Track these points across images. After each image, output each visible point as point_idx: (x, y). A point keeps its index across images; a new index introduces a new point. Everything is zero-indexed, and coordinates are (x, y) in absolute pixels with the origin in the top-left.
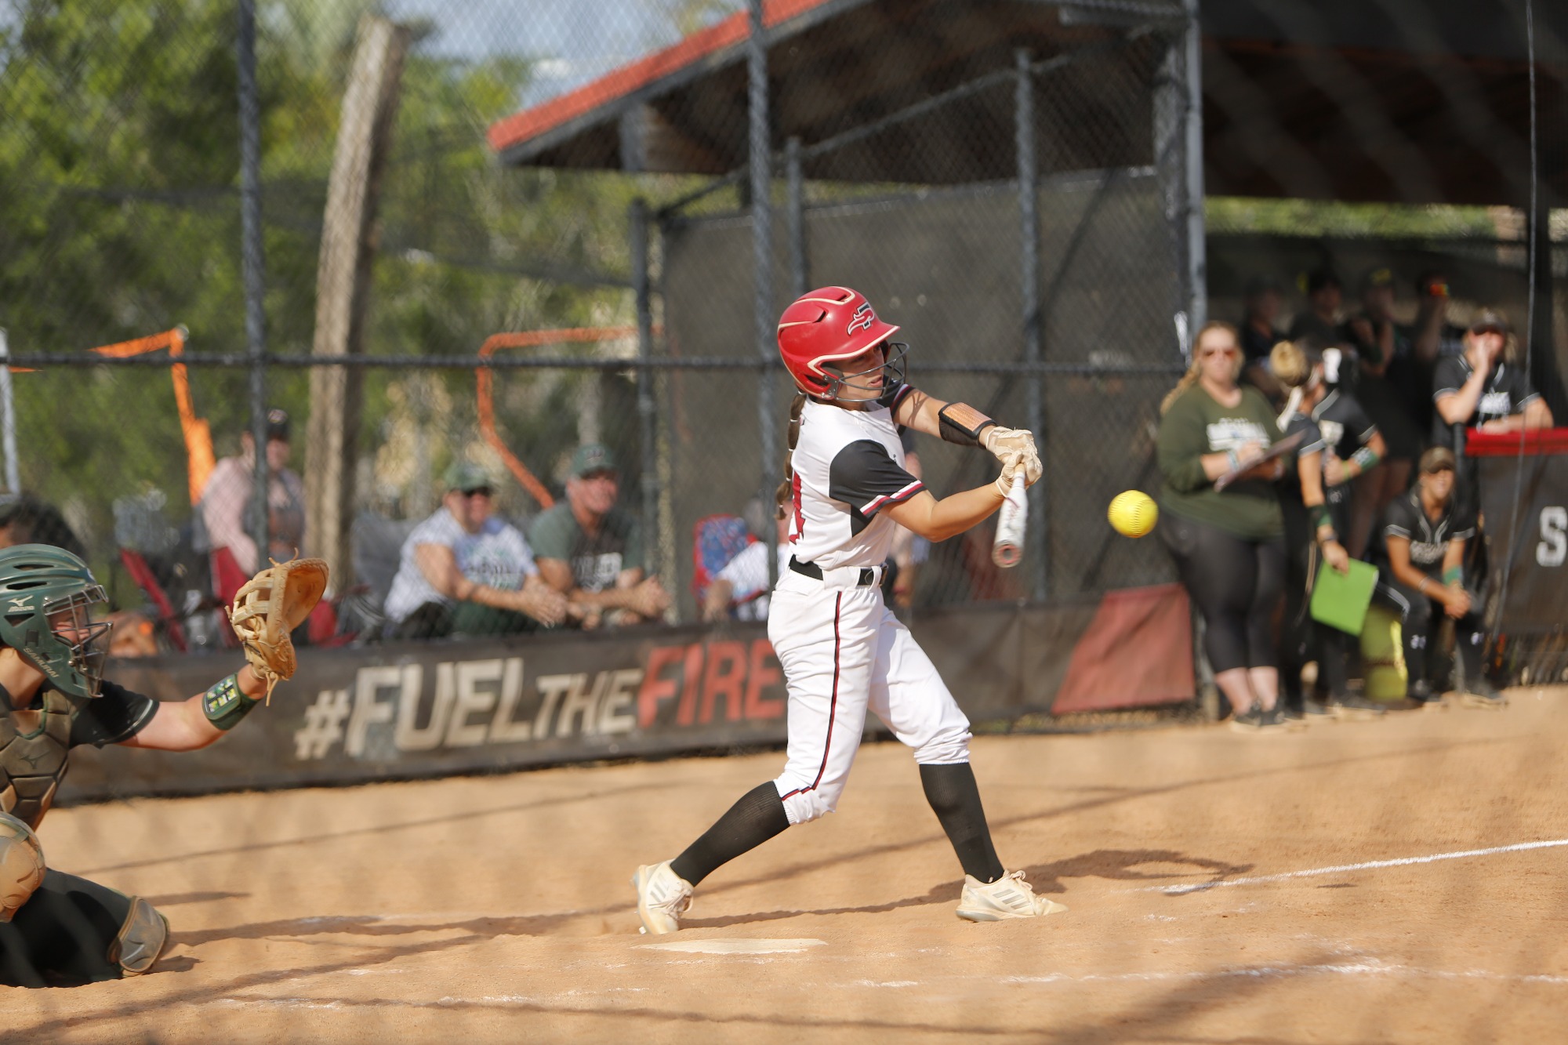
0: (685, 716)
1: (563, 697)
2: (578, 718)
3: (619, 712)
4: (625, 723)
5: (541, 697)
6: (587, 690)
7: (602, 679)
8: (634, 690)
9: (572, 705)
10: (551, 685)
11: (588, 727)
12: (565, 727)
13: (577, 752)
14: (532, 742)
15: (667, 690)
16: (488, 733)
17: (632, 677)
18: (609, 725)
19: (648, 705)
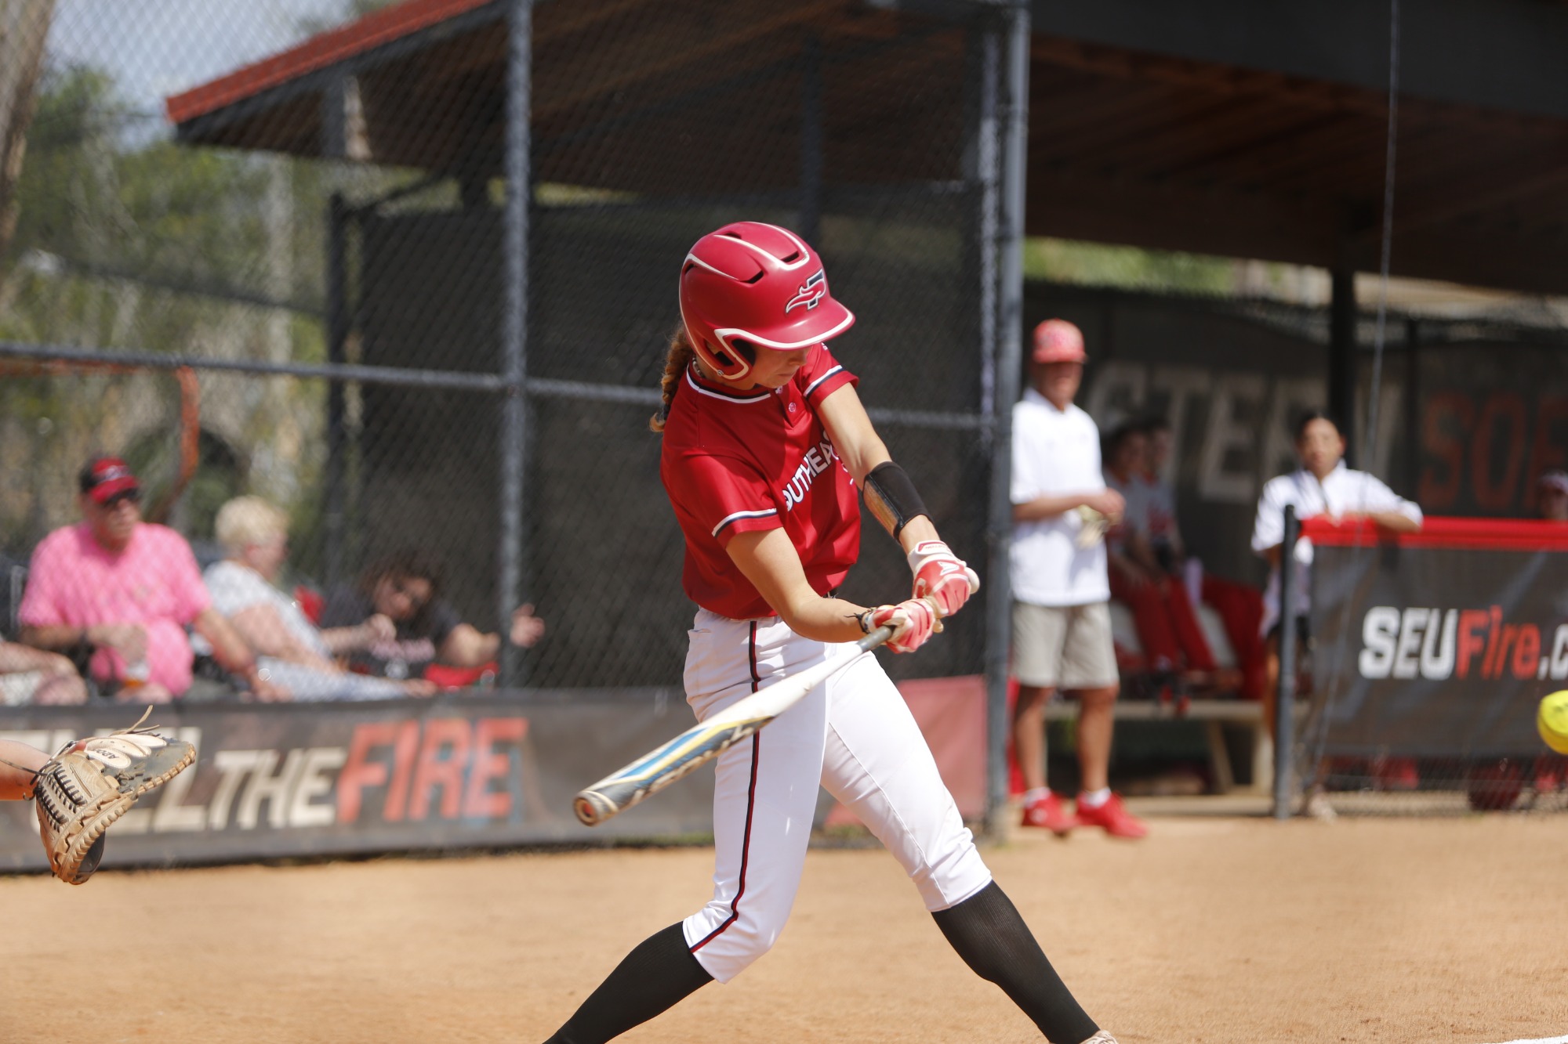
0: (394, 809)
1: (246, 778)
2: (265, 804)
3: (315, 800)
4: (322, 815)
5: (218, 778)
6: (277, 772)
7: (296, 758)
8: (333, 775)
9: (259, 787)
10: (231, 762)
11: (277, 817)
12: (248, 817)
13: (265, 847)
14: (209, 833)
15: (374, 775)
16: (152, 820)
17: (332, 757)
18: (305, 815)
19: (349, 793)
